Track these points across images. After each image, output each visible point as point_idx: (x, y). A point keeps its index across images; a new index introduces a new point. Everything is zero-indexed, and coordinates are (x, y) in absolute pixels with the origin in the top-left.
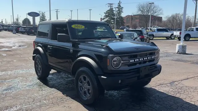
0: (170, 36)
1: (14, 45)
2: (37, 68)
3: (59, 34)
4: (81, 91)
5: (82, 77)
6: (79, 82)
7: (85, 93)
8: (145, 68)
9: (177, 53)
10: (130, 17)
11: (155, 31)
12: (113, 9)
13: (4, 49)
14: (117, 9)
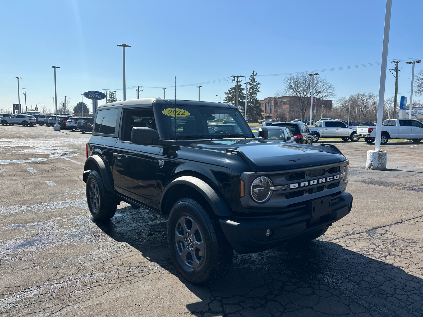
0: (349, 135)
1: (53, 152)
2: (92, 198)
3: (135, 128)
4: (181, 251)
5: (182, 221)
6: (177, 233)
7: (189, 256)
8: (322, 202)
9: (369, 168)
10: (273, 101)
11: (321, 126)
12: (240, 85)
13: (33, 160)
14: (249, 86)
